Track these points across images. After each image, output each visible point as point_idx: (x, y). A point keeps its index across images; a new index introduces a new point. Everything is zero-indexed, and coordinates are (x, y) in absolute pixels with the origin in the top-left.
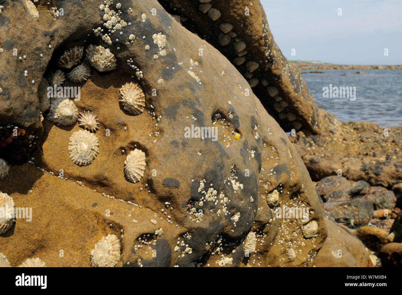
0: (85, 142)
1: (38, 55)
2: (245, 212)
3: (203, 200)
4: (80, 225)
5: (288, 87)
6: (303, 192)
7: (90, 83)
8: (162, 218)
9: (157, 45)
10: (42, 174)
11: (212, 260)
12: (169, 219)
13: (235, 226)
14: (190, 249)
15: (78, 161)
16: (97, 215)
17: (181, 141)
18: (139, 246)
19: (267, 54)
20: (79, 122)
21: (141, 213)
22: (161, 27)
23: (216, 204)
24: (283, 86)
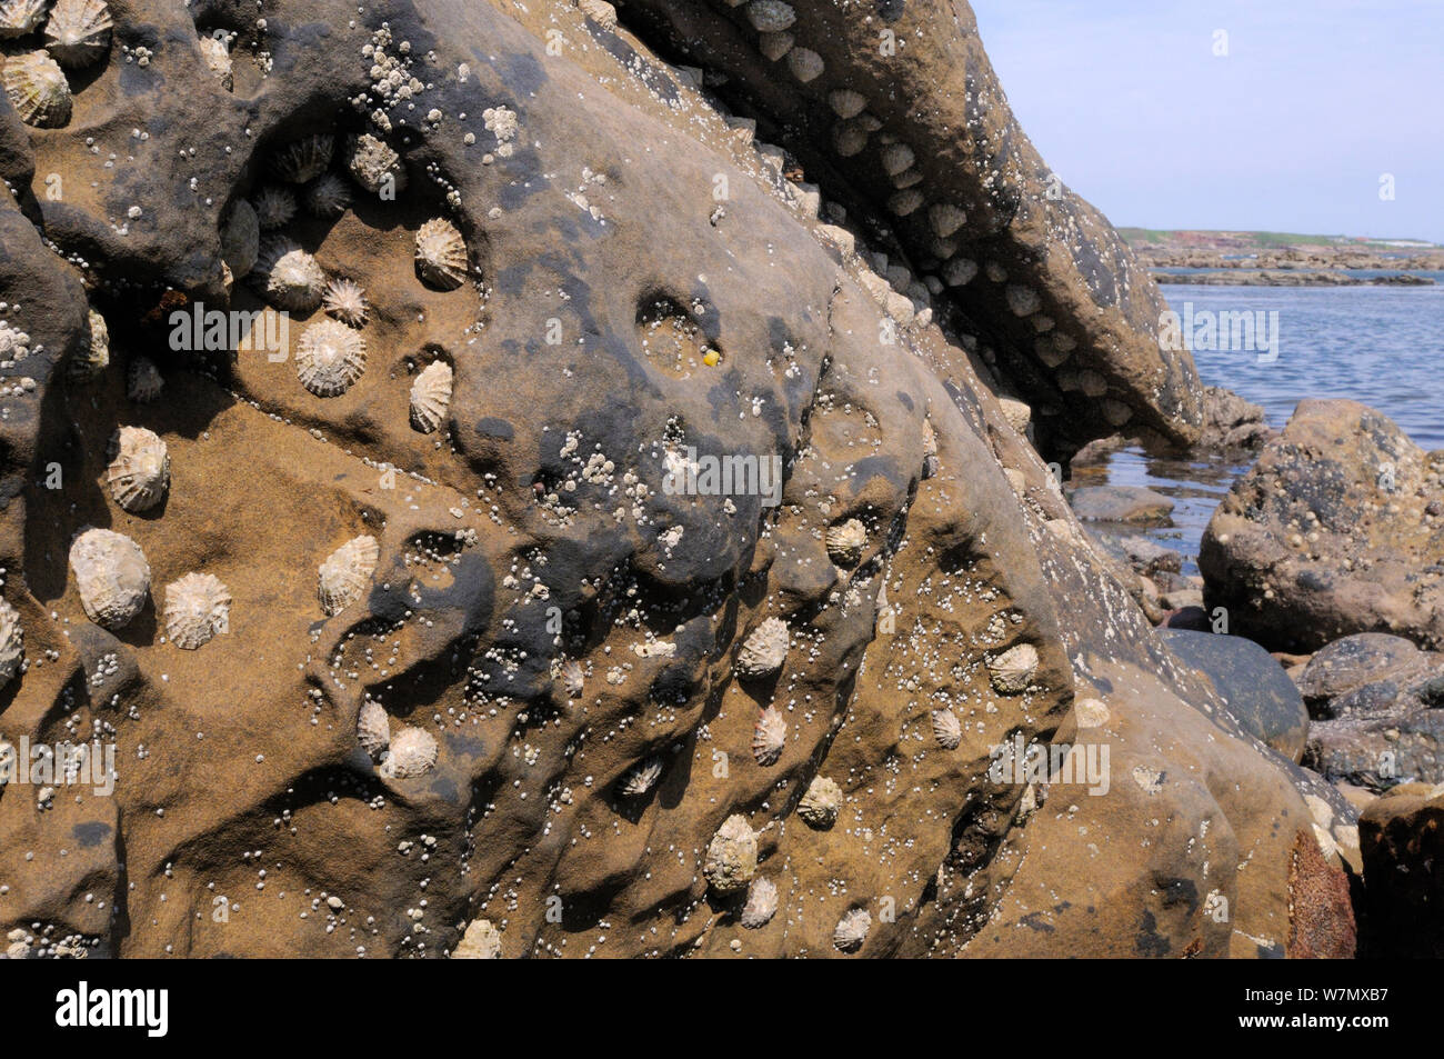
0: (330, 344)
1: (221, 148)
2: (699, 528)
3: (575, 478)
4: (306, 516)
5: (1070, 284)
6: (985, 556)
7: (351, 216)
8: (479, 510)
9: (493, 132)
10: (233, 403)
11: (619, 640)
12: (496, 513)
13: (669, 556)
14: (543, 587)
15: (315, 383)
16: (340, 495)
17: (524, 342)
18: (417, 558)
19: (987, 182)
20: (327, 304)
21: (434, 496)
22: (507, 94)
23: (611, 492)
24: (1051, 283)
